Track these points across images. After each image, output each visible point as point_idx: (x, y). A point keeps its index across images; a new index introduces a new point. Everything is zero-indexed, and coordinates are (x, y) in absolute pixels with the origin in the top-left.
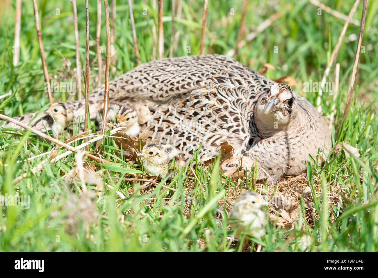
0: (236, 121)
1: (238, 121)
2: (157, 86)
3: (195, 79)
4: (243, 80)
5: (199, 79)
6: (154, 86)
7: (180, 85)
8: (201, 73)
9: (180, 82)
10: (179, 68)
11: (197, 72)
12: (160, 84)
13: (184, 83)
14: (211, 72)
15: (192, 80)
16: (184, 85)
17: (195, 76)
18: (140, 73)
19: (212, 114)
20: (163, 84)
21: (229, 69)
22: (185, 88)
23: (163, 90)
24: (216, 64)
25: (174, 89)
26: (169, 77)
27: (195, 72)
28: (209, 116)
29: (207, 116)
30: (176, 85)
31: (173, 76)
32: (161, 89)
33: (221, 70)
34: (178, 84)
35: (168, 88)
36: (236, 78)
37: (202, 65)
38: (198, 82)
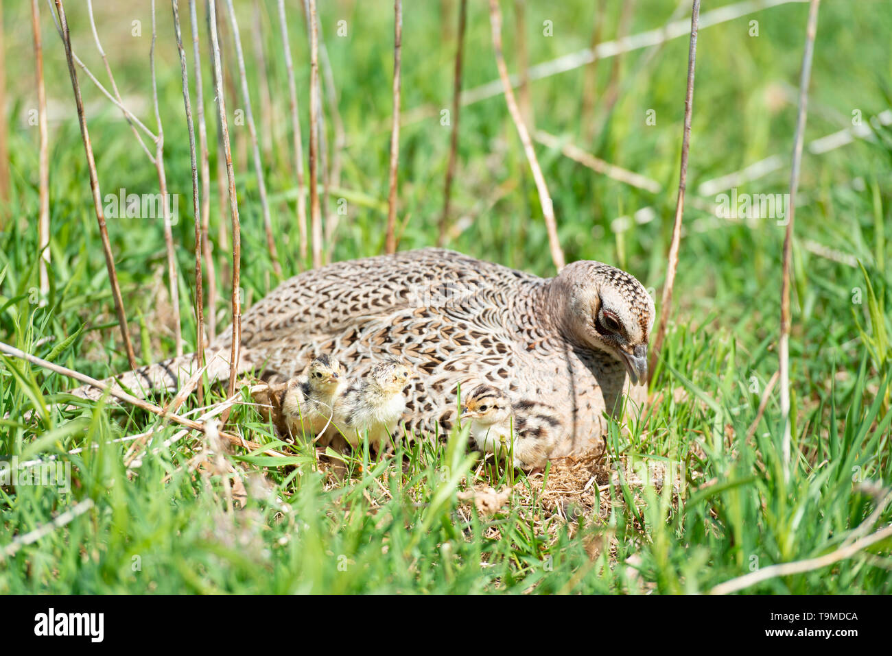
0: (486, 347)
1: (490, 346)
2: (326, 305)
3: (397, 287)
4: (482, 278)
5: (403, 288)
6: (321, 306)
7: (369, 301)
8: (406, 276)
9: (371, 294)
10: (364, 270)
11: (399, 274)
12: (332, 301)
13: (376, 296)
14: (424, 272)
15: (391, 289)
16: (377, 299)
17: (396, 282)
18: (293, 290)
19: (440, 337)
20: (338, 301)
21: (457, 264)
22: (378, 305)
23: (338, 311)
24: (431, 259)
25: (360, 306)
26: (347, 287)
27: (394, 275)
28: (435, 340)
29: (431, 340)
30: (363, 300)
31: (355, 284)
32: (335, 310)
33: (441, 267)
34: (366, 299)
35: (348, 307)
36: (470, 278)
37: (406, 263)
38: (403, 293)
